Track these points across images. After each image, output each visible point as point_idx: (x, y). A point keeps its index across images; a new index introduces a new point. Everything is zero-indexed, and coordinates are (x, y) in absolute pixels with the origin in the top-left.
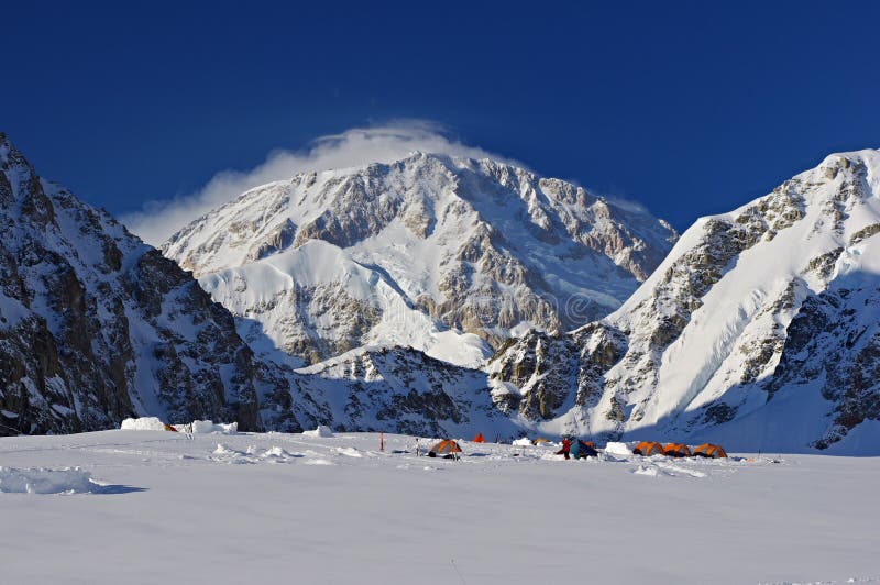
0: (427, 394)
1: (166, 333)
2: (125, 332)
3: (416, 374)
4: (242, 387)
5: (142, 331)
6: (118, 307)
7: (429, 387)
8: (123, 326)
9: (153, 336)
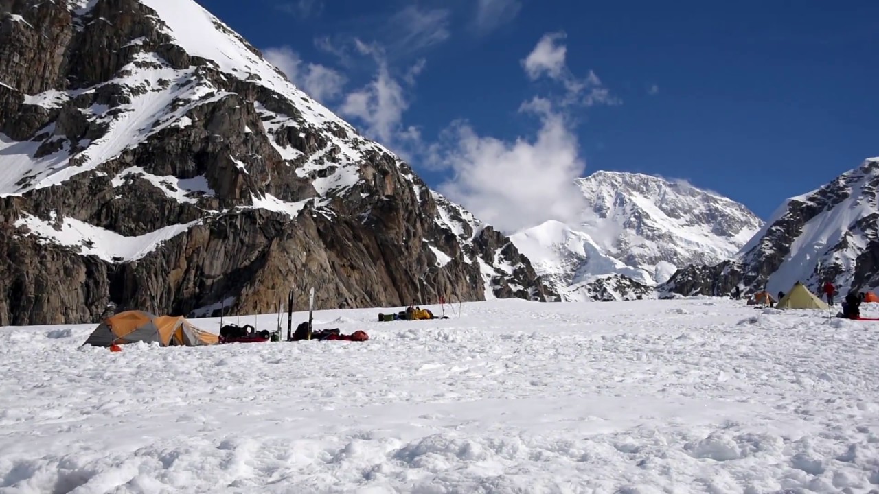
5: (486, 270)
9: (494, 273)
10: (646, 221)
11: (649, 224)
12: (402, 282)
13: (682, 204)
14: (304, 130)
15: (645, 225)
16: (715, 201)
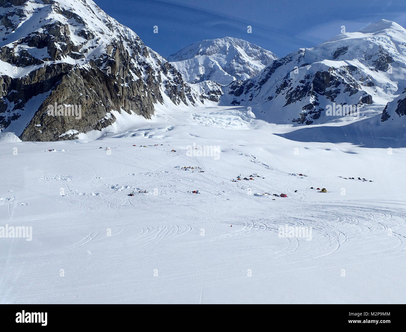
0: (216, 91)
1: (168, 78)
2: (160, 78)
3: (215, 87)
4: (181, 88)
5: (164, 77)
6: (159, 72)
7: (217, 89)
8: (159, 77)
9: (166, 79)
10: (240, 57)
11: (241, 58)
12: (112, 89)
13: (254, 52)
14: (88, 31)
15: (240, 58)
16: (266, 52)
